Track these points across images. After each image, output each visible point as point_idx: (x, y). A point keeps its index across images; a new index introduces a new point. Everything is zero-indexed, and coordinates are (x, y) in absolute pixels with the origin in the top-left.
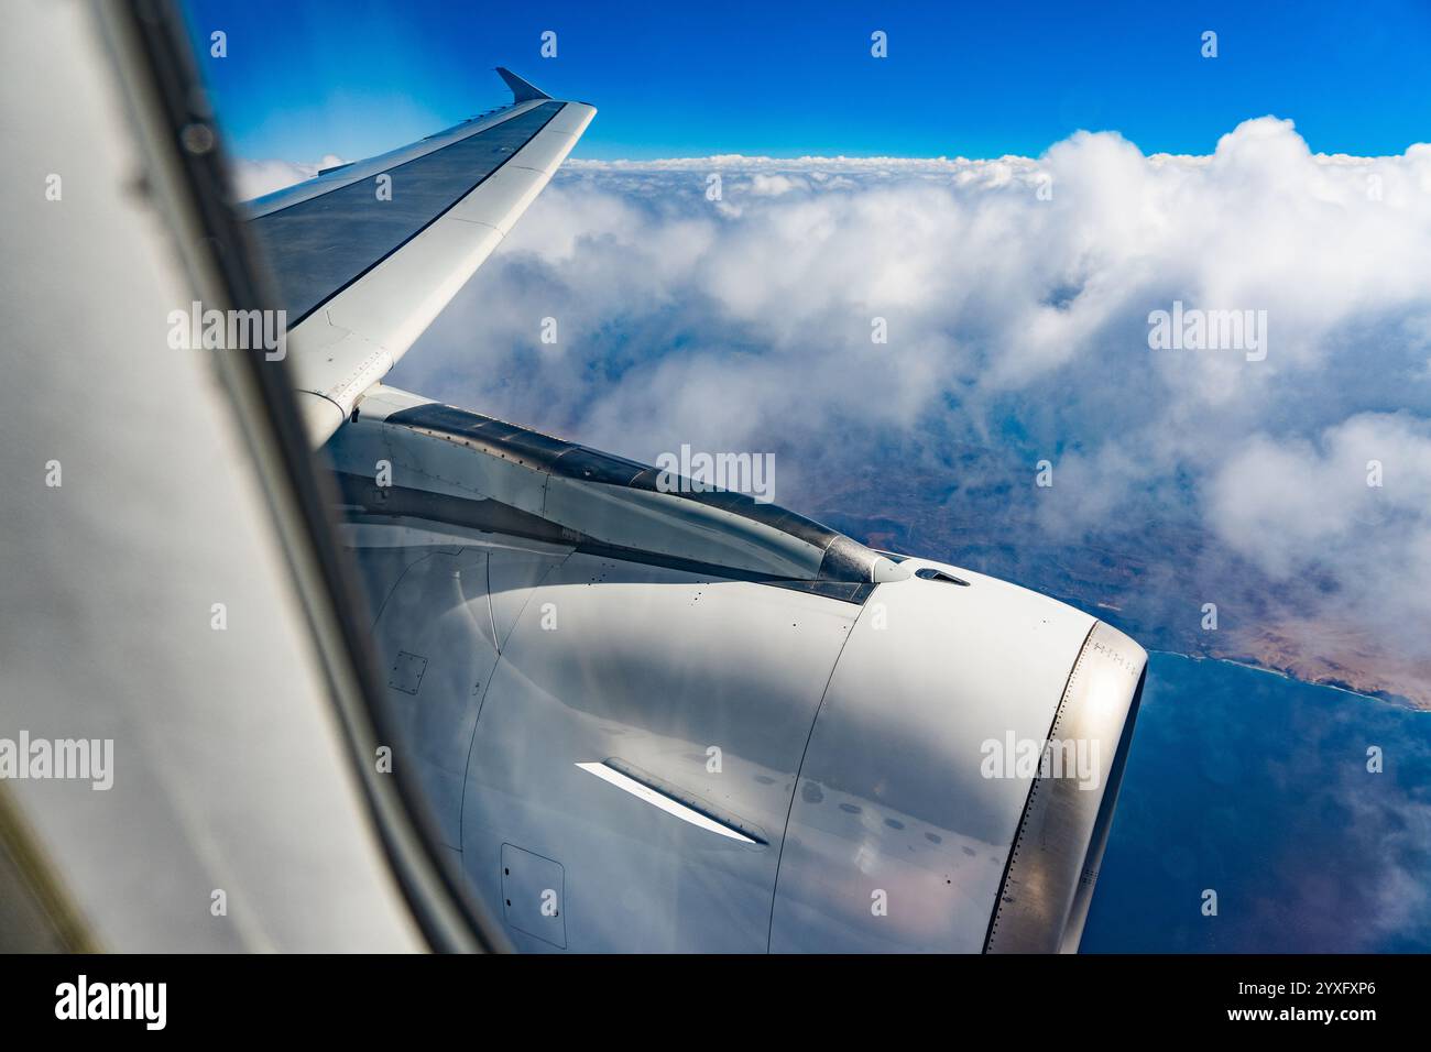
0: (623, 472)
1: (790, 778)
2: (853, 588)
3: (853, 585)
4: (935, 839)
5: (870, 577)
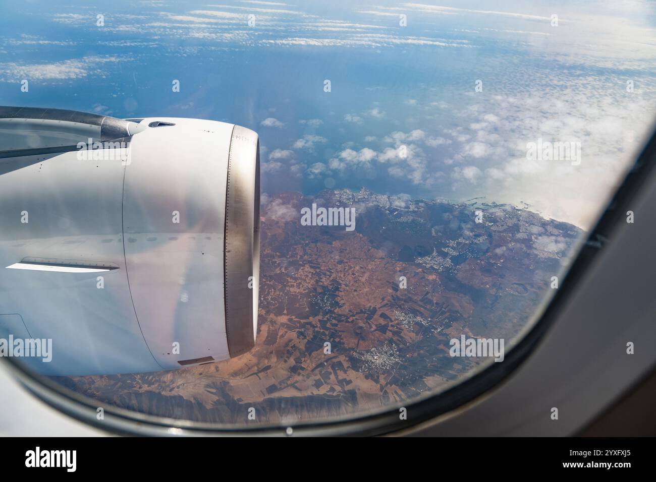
1: (120, 236)
4: (192, 239)
5: (128, 133)
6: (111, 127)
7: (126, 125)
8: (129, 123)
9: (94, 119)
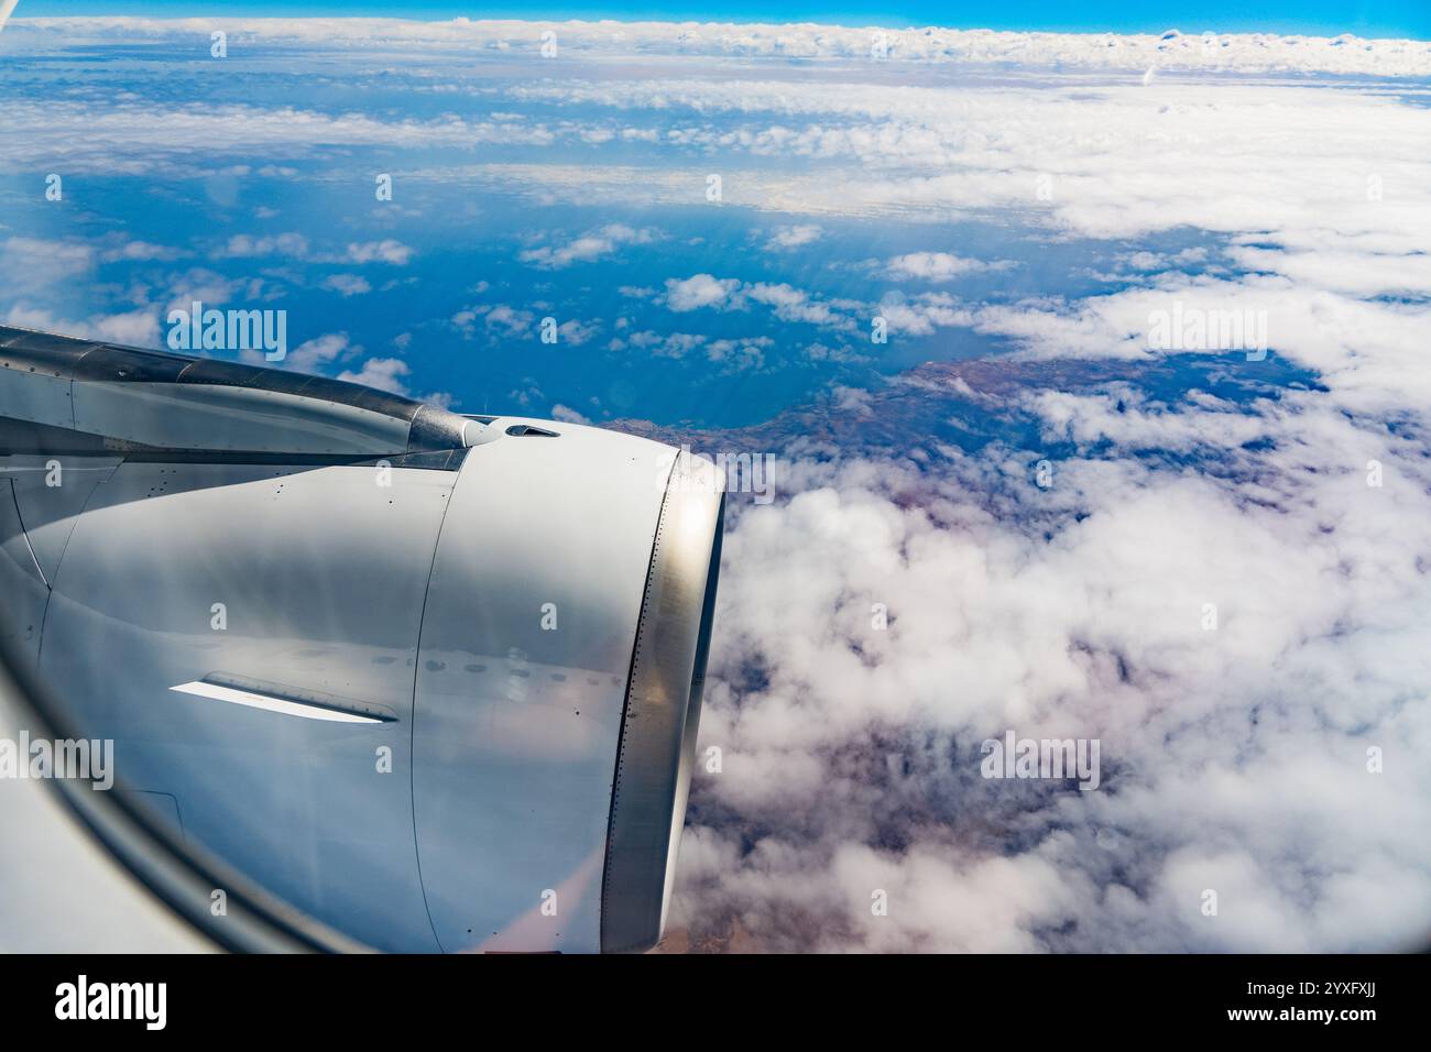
0: (165, 367)
1: (411, 653)
2: (446, 456)
3: (445, 452)
4: (560, 678)
5: (461, 442)
6: (432, 426)
7: (460, 425)
8: (467, 422)
9: (399, 407)
